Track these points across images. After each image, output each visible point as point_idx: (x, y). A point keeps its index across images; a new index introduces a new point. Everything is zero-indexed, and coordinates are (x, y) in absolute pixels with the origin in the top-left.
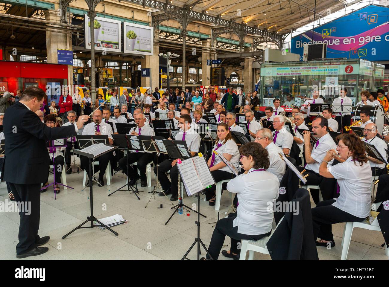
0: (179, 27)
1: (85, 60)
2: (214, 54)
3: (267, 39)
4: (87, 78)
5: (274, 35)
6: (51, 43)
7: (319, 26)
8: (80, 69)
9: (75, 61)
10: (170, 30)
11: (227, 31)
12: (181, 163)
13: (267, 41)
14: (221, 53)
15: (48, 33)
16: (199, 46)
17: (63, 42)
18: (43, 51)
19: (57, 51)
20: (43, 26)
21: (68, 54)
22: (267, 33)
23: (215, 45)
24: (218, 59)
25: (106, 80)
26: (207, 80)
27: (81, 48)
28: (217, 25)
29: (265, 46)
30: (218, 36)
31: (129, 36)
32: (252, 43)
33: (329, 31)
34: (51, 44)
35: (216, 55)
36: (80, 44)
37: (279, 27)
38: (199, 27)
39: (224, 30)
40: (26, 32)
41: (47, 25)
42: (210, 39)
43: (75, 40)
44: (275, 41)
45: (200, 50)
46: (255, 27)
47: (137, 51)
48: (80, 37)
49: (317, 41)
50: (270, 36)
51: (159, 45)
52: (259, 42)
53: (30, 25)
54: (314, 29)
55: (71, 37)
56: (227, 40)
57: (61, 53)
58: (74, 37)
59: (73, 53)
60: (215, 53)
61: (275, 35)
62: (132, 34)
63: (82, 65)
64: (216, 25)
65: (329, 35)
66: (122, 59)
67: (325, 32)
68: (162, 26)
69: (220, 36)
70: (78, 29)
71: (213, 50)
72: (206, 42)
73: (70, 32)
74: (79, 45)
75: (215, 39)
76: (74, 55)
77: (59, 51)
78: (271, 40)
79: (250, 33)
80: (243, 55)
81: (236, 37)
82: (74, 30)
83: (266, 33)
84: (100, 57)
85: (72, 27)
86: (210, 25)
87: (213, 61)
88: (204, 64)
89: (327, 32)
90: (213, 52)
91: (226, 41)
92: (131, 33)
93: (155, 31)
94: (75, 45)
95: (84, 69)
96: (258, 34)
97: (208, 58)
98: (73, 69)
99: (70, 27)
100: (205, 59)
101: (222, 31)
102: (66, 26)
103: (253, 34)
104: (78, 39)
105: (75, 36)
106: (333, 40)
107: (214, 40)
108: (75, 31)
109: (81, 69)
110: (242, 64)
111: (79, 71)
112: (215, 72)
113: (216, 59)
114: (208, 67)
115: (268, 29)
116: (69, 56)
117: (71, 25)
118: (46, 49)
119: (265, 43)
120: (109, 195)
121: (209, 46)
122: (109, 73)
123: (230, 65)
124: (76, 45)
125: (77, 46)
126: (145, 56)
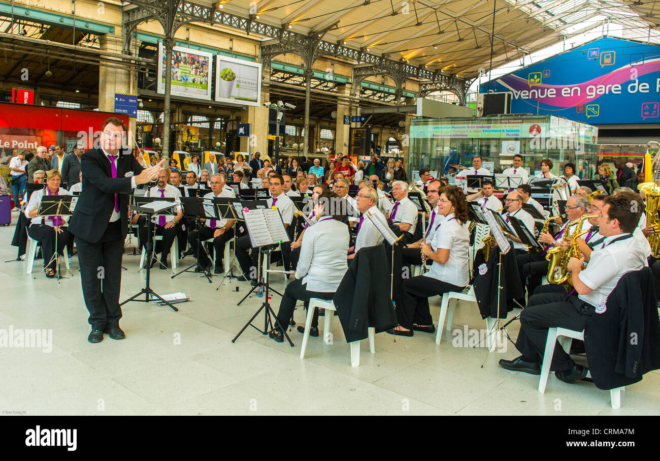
0: (303, 65)
1: (156, 112)
2: (357, 107)
3: (442, 86)
4: (158, 140)
5: (451, 81)
6: (107, 83)
7: (524, 67)
8: (147, 125)
9: (141, 113)
10: (288, 69)
11: (377, 72)
12: (248, 211)
13: (441, 90)
14: (367, 106)
15: (102, 69)
16: (333, 94)
17: (125, 82)
18: (93, 96)
19: (114, 96)
20: (97, 58)
21: (131, 101)
22: (440, 76)
23: (358, 93)
24: (363, 115)
25: (188, 144)
26: (344, 147)
27: (151, 93)
28: (361, 63)
29: (439, 96)
30: (363, 79)
31: (224, 77)
32: (418, 91)
33: (539, 76)
34: (107, 86)
35: (359, 109)
36: (149, 86)
37: (459, 67)
38: (333, 65)
39: (372, 70)
40: (68, 67)
41: (101, 56)
42: (350, 83)
43: (142, 80)
44: (454, 89)
45: (334, 100)
46: (421, 67)
47: (236, 99)
48: (150, 75)
49: (520, 91)
50: (445, 82)
51: (270, 90)
52: (429, 90)
53: (77, 56)
54: (515, 73)
55: (136, 76)
56: (378, 87)
57: (120, 100)
58: (141, 75)
59: (139, 100)
60: (358, 105)
61: (453, 80)
62: (229, 73)
63: (151, 120)
64: (359, 63)
65: (539, 82)
66: (214, 112)
67: (532, 77)
68: (276, 62)
69: (366, 79)
70: (148, 64)
71: (355, 101)
72: (344, 89)
73: (136, 68)
74: (147, 87)
75: (358, 83)
76: (140, 102)
77: (117, 96)
78: (448, 88)
79: (414, 76)
80: (401, 110)
81: (391, 82)
82: (141, 65)
83: (438, 76)
84: (179, 108)
85: (139, 61)
86: (351, 62)
87: (353, 117)
88: (340, 121)
89: (536, 77)
90: (354, 104)
91: (376, 87)
92: (227, 72)
93: (265, 69)
94: (142, 88)
95: (153, 125)
96: (426, 78)
97: (347, 113)
98: (137, 125)
99: (136, 61)
100: (341, 115)
101: (369, 72)
102: (130, 60)
103: (417, 78)
104: (146, 79)
105: (142, 73)
106: (546, 90)
107: (356, 86)
108: (142, 67)
109: (149, 125)
110: (401, 124)
111: (146, 129)
112: (356, 135)
113: (359, 115)
114: (346, 127)
115: (442, 71)
116: (133, 103)
117: (137, 57)
118: (98, 94)
119: (439, 92)
120: (173, 277)
121: (348, 95)
122: (193, 134)
123: (386, 127)
124: (144, 87)
125: (145, 89)
126: (247, 107)
